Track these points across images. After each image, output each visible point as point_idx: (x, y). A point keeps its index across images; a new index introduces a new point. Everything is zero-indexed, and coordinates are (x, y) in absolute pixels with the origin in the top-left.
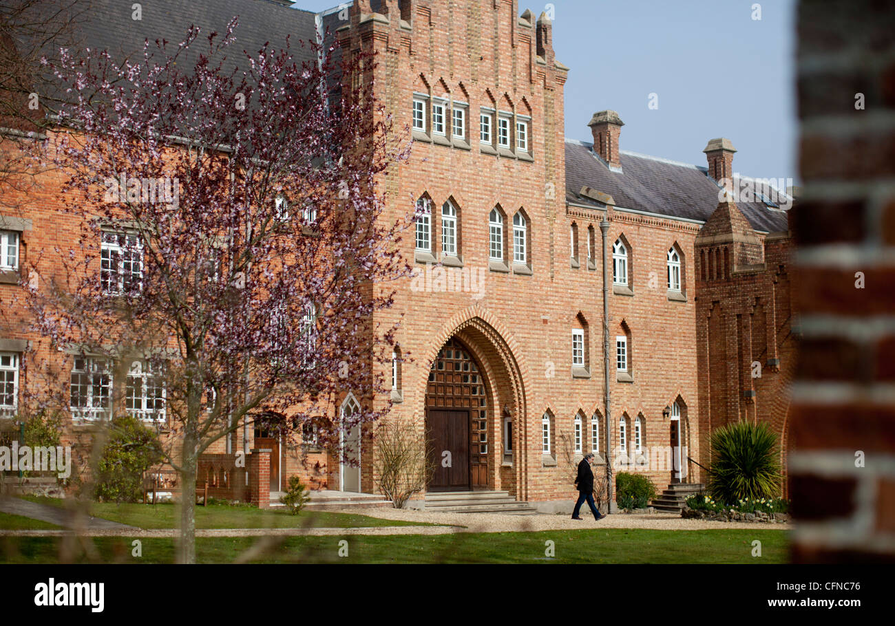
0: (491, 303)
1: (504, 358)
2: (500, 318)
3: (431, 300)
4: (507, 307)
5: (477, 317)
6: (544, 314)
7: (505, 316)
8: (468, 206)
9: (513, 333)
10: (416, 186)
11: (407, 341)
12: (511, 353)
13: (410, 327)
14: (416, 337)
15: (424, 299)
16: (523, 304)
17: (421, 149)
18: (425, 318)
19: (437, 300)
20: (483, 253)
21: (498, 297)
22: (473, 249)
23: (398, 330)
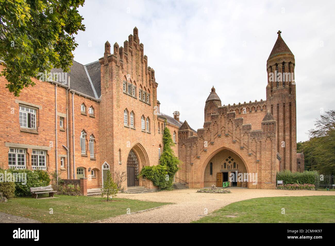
0: (142, 140)
1: (144, 154)
2: (144, 144)
3: (128, 137)
4: (145, 141)
5: (139, 143)
6: (153, 143)
8: (136, 114)
9: (147, 148)
10: (124, 106)
11: (122, 148)
12: (146, 153)
13: (123, 144)
14: (125, 147)
16: (149, 141)
17: (125, 96)
18: (127, 142)
20: (140, 126)
21: (143, 138)
22: (138, 125)
23: (120, 145)
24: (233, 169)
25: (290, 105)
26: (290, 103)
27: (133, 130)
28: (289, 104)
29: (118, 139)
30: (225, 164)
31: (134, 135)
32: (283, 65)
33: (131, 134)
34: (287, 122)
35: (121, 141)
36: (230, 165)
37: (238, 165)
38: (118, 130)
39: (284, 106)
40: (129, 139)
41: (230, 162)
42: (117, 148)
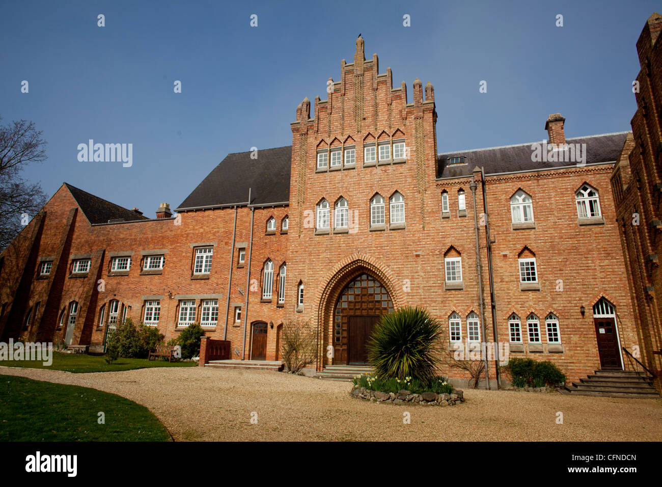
0: (370, 250)
2: (378, 258)
3: (325, 254)
4: (384, 251)
5: (359, 260)
6: (417, 251)
7: (381, 256)
8: (353, 198)
10: (316, 196)
11: (307, 278)
13: (309, 270)
14: (313, 275)
15: (320, 254)
16: (397, 247)
17: (320, 176)
18: (320, 264)
19: (329, 254)
20: (364, 222)
21: (376, 246)
23: (301, 273)
27: (340, 235)
29: (297, 262)
31: (344, 245)
33: (334, 246)
35: (304, 265)
38: (297, 245)
40: (326, 258)
42: (292, 280)
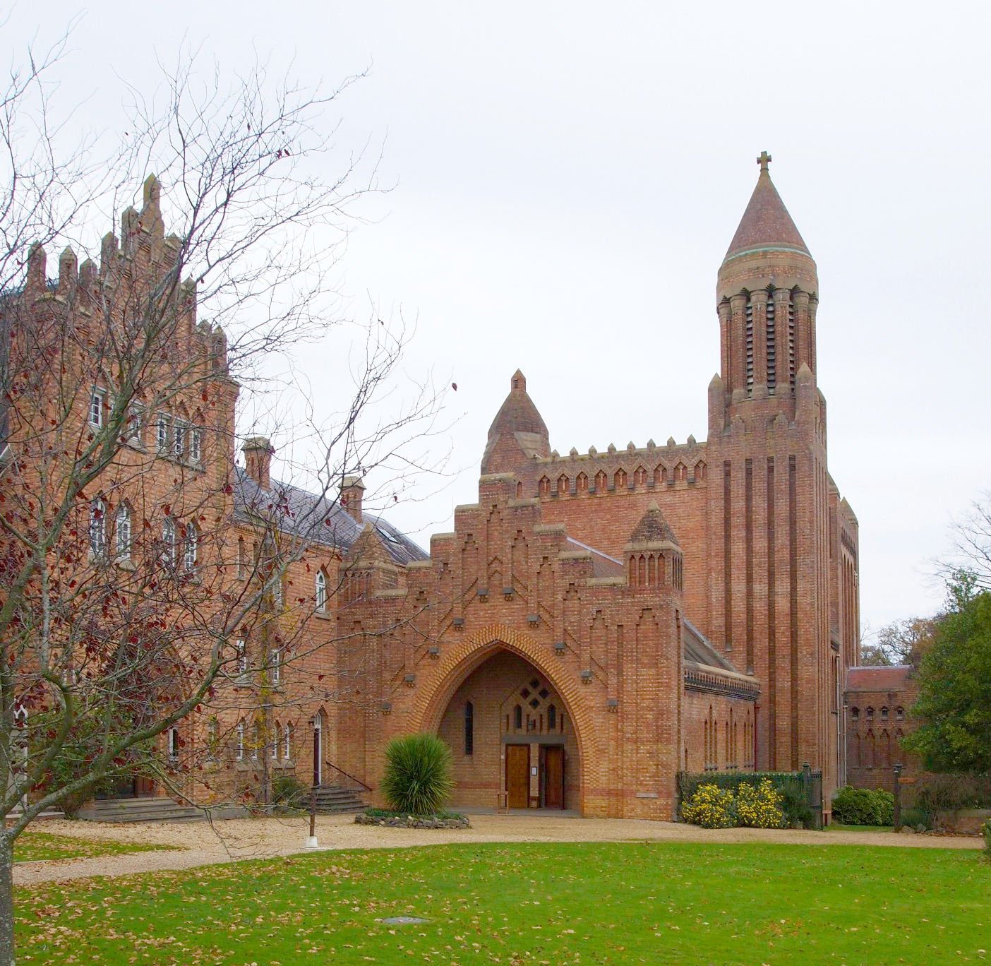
24: (545, 732)
25: (793, 468)
26: (792, 458)
28: (787, 462)
30: (518, 709)
32: (770, 296)
34: (782, 539)
36: (534, 714)
37: (562, 716)
39: (771, 470)
41: (535, 703)
